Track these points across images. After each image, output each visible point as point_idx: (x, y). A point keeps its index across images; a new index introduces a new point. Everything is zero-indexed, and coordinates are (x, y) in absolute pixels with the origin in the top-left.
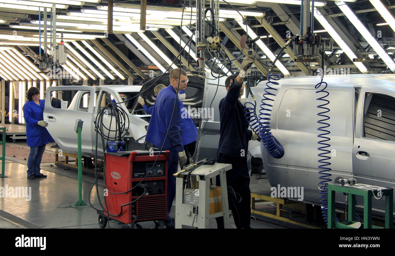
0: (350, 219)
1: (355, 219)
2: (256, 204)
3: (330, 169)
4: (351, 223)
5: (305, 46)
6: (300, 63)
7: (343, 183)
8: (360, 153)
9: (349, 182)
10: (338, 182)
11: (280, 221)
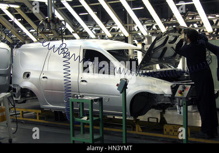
0: (81, 116)
1: (84, 116)
2: (24, 114)
3: (71, 91)
4: (82, 118)
5: (51, 24)
6: (43, 35)
7: (77, 97)
8: (83, 81)
9: (80, 96)
10: (75, 97)
11: (39, 122)
